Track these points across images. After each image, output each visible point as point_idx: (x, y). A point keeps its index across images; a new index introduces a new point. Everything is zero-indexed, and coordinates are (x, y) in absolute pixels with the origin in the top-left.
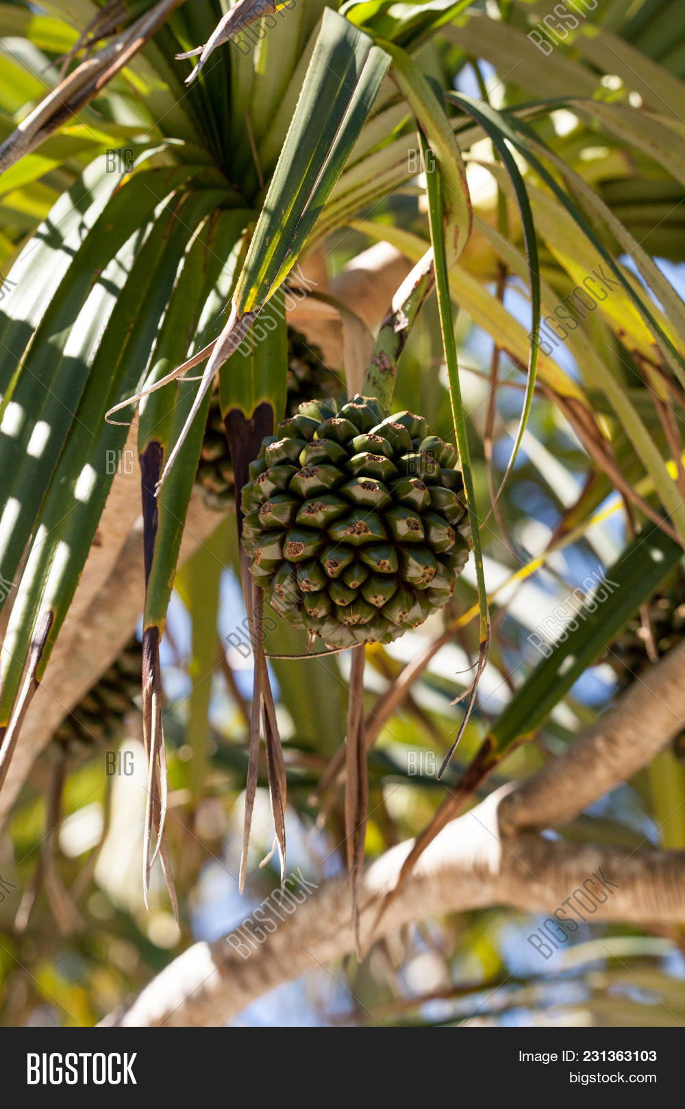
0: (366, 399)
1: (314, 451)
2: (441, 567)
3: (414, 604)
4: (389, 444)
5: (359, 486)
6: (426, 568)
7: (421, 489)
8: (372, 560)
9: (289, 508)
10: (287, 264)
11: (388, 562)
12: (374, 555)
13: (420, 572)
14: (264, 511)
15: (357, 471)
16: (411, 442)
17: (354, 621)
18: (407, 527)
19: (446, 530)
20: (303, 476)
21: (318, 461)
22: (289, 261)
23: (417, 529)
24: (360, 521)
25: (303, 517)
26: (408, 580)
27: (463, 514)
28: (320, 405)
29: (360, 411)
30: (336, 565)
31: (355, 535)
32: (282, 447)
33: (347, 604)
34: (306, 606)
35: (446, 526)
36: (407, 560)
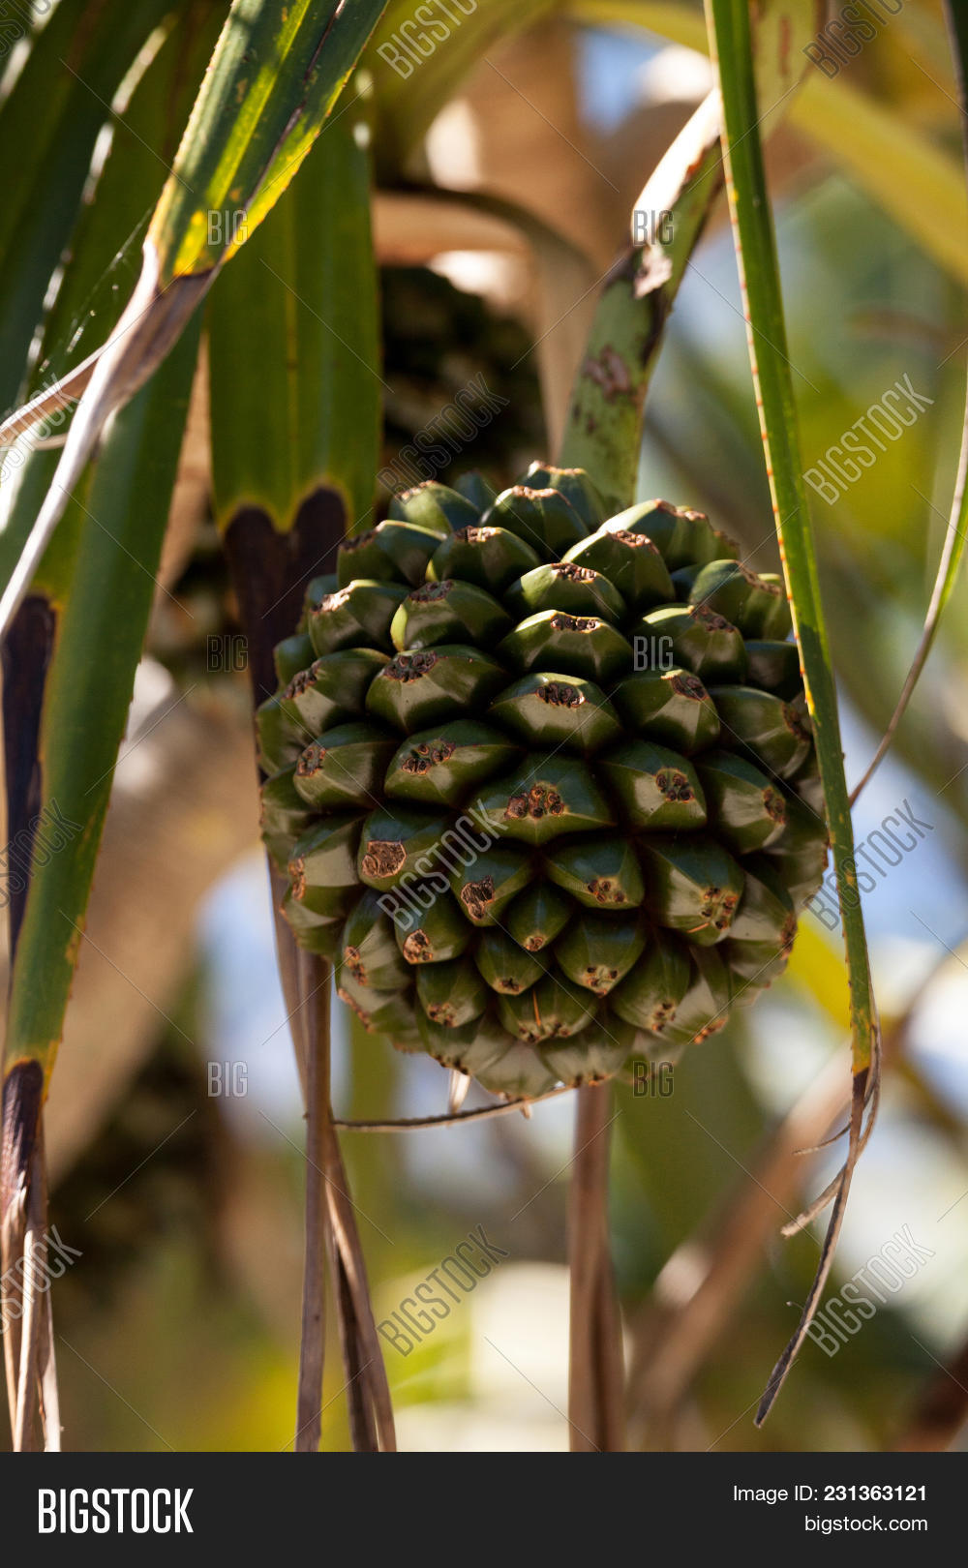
0: (556, 473)
1: (424, 611)
2: (757, 888)
3: (692, 983)
4: (611, 585)
5: (536, 696)
6: (714, 892)
7: (693, 697)
8: (574, 879)
9: (368, 756)
10: (292, 150)
11: (614, 882)
12: (581, 866)
13: (698, 902)
14: (305, 767)
15: (531, 657)
16: (669, 578)
17: (542, 1031)
18: (658, 791)
19: (761, 796)
20: (397, 677)
21: (436, 636)
22: (298, 141)
23: (685, 796)
24: (540, 782)
25: (402, 780)
26: (674, 924)
27: (806, 752)
28: (443, 495)
29: (540, 506)
30: (486, 894)
31: (529, 818)
32: (346, 604)
33: (521, 990)
34: (423, 998)
35: (762, 786)
36: (667, 875)
